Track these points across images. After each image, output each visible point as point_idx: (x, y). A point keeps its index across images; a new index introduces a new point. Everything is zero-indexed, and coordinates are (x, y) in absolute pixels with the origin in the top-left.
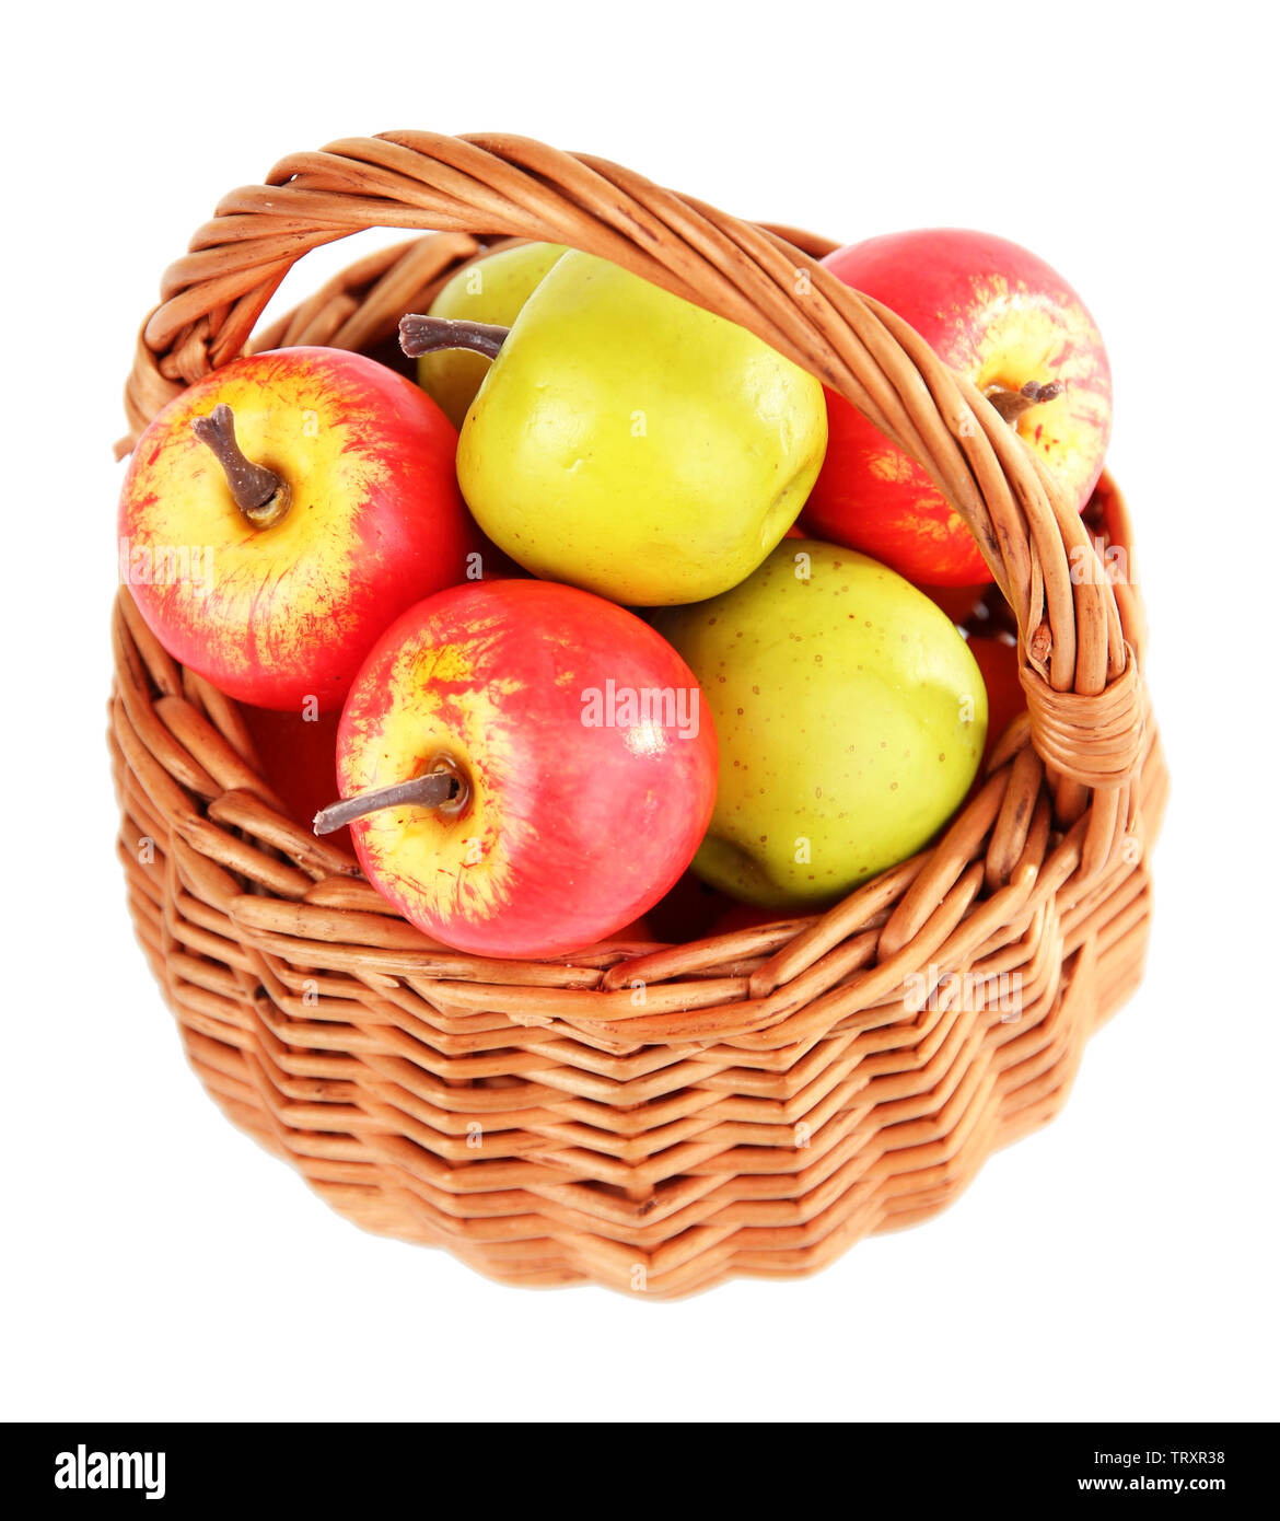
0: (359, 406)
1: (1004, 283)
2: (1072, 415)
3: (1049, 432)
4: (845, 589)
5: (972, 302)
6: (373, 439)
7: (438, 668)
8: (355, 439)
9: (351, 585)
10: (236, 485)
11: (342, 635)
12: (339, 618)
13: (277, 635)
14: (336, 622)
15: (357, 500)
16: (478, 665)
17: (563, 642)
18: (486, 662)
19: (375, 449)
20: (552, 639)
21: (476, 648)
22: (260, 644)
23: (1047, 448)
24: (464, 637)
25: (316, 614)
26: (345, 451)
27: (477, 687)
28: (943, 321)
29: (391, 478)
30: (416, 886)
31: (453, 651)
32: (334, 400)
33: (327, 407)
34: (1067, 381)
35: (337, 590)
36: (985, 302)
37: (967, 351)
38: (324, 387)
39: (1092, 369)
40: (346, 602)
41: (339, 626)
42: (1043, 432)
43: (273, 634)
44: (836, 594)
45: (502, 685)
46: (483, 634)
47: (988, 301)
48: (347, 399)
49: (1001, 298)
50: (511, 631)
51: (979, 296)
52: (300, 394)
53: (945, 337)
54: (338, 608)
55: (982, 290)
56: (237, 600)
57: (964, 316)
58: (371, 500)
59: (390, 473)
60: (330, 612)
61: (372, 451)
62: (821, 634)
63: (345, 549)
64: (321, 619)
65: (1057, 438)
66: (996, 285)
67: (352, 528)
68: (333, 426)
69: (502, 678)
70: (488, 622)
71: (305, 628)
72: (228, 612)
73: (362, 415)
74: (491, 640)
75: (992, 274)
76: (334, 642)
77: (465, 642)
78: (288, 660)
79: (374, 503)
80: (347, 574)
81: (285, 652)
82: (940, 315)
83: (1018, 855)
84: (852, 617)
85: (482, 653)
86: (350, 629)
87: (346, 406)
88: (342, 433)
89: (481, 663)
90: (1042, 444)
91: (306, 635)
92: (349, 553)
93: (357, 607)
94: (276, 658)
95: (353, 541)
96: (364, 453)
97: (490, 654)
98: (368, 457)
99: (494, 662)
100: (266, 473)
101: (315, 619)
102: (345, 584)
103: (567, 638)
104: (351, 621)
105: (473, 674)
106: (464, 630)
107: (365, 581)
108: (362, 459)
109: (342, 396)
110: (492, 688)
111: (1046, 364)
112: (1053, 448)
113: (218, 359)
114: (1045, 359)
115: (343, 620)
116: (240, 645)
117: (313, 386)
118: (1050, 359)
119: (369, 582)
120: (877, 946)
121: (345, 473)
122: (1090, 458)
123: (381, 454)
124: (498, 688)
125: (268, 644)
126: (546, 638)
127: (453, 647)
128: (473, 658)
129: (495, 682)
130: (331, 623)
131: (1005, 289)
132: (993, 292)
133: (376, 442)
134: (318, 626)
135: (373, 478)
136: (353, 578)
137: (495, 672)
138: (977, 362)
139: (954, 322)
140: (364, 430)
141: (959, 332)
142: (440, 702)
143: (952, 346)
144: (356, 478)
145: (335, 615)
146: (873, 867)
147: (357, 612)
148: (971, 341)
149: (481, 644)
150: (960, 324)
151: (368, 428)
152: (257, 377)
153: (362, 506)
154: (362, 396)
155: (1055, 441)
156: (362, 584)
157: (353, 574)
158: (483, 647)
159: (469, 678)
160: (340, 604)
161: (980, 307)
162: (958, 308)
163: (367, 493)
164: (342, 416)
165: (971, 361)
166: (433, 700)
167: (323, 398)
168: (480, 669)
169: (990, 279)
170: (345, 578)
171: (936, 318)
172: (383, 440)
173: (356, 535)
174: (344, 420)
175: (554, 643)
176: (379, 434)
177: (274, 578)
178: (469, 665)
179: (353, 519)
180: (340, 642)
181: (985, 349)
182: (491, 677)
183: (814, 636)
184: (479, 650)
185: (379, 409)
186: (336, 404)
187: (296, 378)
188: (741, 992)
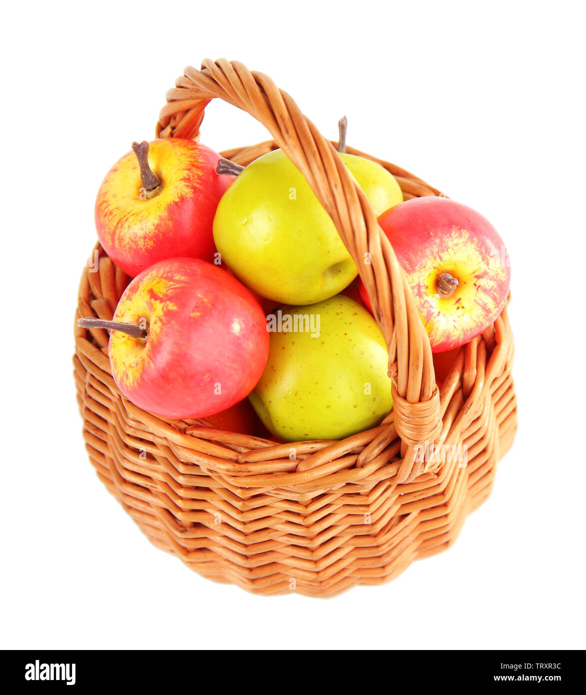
0: (198, 167)
1: (467, 235)
2: (475, 301)
3: (463, 303)
4: (351, 323)
5: (448, 235)
6: (194, 181)
7: (156, 286)
8: (187, 177)
9: (155, 229)
10: (142, 177)
11: (145, 247)
12: (146, 240)
13: (122, 237)
14: (144, 241)
15: (173, 199)
16: (167, 293)
17: (205, 300)
18: (170, 293)
19: (192, 184)
20: (201, 297)
21: (171, 285)
22: (116, 237)
23: (458, 308)
24: (170, 279)
25: (138, 234)
26: (181, 180)
27: (162, 301)
28: (431, 236)
29: (192, 198)
30: (115, 363)
31: (164, 282)
32: (191, 161)
33: (187, 163)
34: (479, 286)
35: (149, 228)
36: (454, 238)
37: (435, 252)
38: (191, 156)
39: (493, 287)
40: (150, 235)
41: (145, 243)
42: (460, 302)
43: (121, 234)
44: (346, 323)
45: (169, 305)
46: (177, 282)
47: (456, 238)
48: (195, 164)
49: (462, 240)
50: (187, 286)
51: (453, 234)
52: (182, 154)
53: (428, 242)
54: (146, 236)
55: (455, 233)
56: (116, 216)
57: (441, 239)
58: (179, 202)
59: (192, 196)
60: (143, 236)
61: (190, 185)
62: (330, 334)
63: (159, 214)
64: (139, 237)
65: (464, 306)
66: (464, 234)
67: (166, 208)
68: (184, 170)
69: (171, 302)
70: (183, 278)
71: (133, 238)
72: (111, 220)
73: (197, 171)
74: (178, 285)
75: (464, 229)
76: (141, 249)
77: (169, 281)
78: (124, 249)
79: (179, 204)
80: (156, 224)
81: (123, 244)
82: (431, 233)
83: (371, 458)
84: (346, 334)
85: (171, 289)
86: (149, 247)
87: (194, 166)
88: (185, 173)
89: (168, 293)
90: (457, 306)
91: (132, 241)
92: (160, 216)
93: (154, 239)
94: (120, 246)
95: (164, 213)
96: (187, 184)
97: (174, 291)
98: (187, 186)
99: (173, 294)
100: (156, 178)
101: (137, 236)
102: (153, 228)
103: (208, 299)
104: (151, 243)
105: (164, 295)
106: (173, 276)
107: (161, 230)
108: (185, 185)
109: (195, 161)
110: (166, 304)
111: (473, 275)
112: (460, 309)
113: (175, 135)
114: (473, 273)
115: (147, 242)
116: (110, 234)
117: (188, 153)
118: (475, 274)
119: (163, 232)
120: (297, 466)
121: (176, 187)
122: (475, 321)
123: (194, 188)
124: (168, 306)
125: (119, 238)
126: (199, 295)
127: (165, 281)
128: (167, 289)
129: (168, 302)
130: (142, 241)
131: (466, 238)
132: (461, 236)
133: (195, 183)
134: (137, 239)
135: (184, 194)
136: (157, 227)
137: (170, 299)
138: (438, 259)
139: (435, 239)
140: (193, 176)
141: (435, 244)
142: (149, 299)
143: (429, 248)
144: (178, 191)
145: (145, 238)
146: (311, 436)
147: (154, 241)
148: (439, 250)
149: (173, 285)
150: (437, 241)
151: (196, 177)
152: (174, 143)
153: (174, 202)
154: (202, 165)
155: (463, 307)
156: (159, 231)
157: (158, 225)
158: (173, 287)
159: (161, 296)
160: (148, 235)
161: (451, 239)
162: (440, 235)
163: (179, 198)
164: (189, 168)
165: (435, 257)
166: (147, 297)
167: (188, 159)
168: (167, 294)
169: (462, 230)
170: (154, 225)
171: (429, 234)
172: (198, 183)
173: (166, 212)
174: (189, 170)
175: (201, 298)
176: (198, 181)
177: (131, 214)
178: (164, 291)
179: (168, 205)
180: (143, 250)
181: (445, 256)
182: (168, 300)
183: (327, 334)
184: (171, 287)
185: (205, 172)
186: (190, 163)
187: (185, 149)
188: (235, 458)
